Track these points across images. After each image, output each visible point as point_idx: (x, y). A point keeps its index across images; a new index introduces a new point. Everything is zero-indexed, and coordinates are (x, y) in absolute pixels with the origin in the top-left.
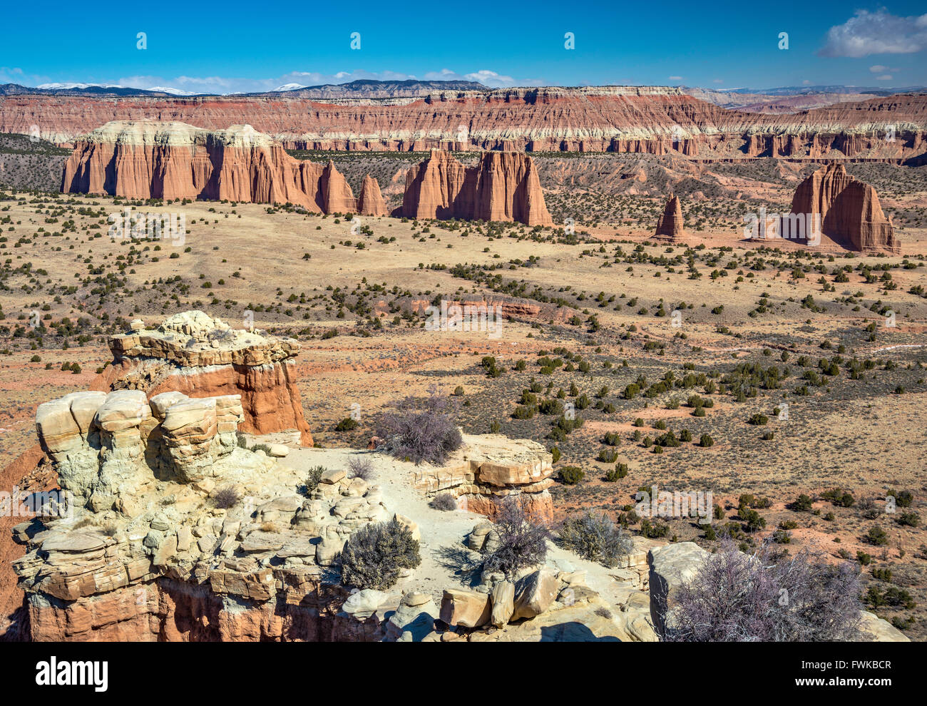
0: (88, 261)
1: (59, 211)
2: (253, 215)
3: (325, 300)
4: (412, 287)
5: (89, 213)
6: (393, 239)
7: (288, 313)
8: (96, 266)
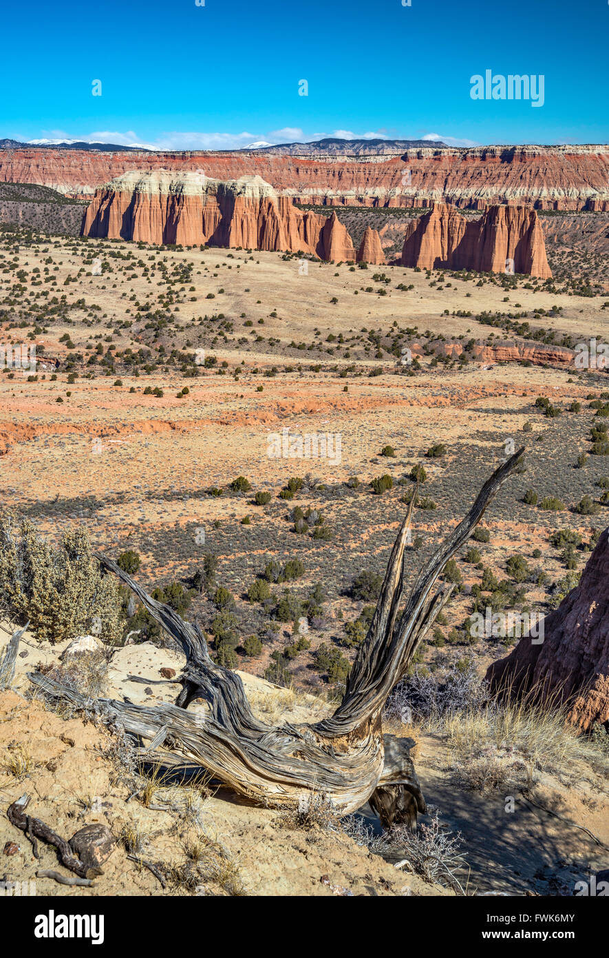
0: (133, 299)
1: (92, 253)
2: (270, 261)
3: (362, 340)
4: (443, 332)
5: (118, 256)
6: (411, 287)
7: (330, 351)
8: (142, 304)
